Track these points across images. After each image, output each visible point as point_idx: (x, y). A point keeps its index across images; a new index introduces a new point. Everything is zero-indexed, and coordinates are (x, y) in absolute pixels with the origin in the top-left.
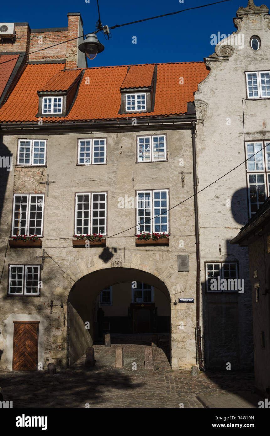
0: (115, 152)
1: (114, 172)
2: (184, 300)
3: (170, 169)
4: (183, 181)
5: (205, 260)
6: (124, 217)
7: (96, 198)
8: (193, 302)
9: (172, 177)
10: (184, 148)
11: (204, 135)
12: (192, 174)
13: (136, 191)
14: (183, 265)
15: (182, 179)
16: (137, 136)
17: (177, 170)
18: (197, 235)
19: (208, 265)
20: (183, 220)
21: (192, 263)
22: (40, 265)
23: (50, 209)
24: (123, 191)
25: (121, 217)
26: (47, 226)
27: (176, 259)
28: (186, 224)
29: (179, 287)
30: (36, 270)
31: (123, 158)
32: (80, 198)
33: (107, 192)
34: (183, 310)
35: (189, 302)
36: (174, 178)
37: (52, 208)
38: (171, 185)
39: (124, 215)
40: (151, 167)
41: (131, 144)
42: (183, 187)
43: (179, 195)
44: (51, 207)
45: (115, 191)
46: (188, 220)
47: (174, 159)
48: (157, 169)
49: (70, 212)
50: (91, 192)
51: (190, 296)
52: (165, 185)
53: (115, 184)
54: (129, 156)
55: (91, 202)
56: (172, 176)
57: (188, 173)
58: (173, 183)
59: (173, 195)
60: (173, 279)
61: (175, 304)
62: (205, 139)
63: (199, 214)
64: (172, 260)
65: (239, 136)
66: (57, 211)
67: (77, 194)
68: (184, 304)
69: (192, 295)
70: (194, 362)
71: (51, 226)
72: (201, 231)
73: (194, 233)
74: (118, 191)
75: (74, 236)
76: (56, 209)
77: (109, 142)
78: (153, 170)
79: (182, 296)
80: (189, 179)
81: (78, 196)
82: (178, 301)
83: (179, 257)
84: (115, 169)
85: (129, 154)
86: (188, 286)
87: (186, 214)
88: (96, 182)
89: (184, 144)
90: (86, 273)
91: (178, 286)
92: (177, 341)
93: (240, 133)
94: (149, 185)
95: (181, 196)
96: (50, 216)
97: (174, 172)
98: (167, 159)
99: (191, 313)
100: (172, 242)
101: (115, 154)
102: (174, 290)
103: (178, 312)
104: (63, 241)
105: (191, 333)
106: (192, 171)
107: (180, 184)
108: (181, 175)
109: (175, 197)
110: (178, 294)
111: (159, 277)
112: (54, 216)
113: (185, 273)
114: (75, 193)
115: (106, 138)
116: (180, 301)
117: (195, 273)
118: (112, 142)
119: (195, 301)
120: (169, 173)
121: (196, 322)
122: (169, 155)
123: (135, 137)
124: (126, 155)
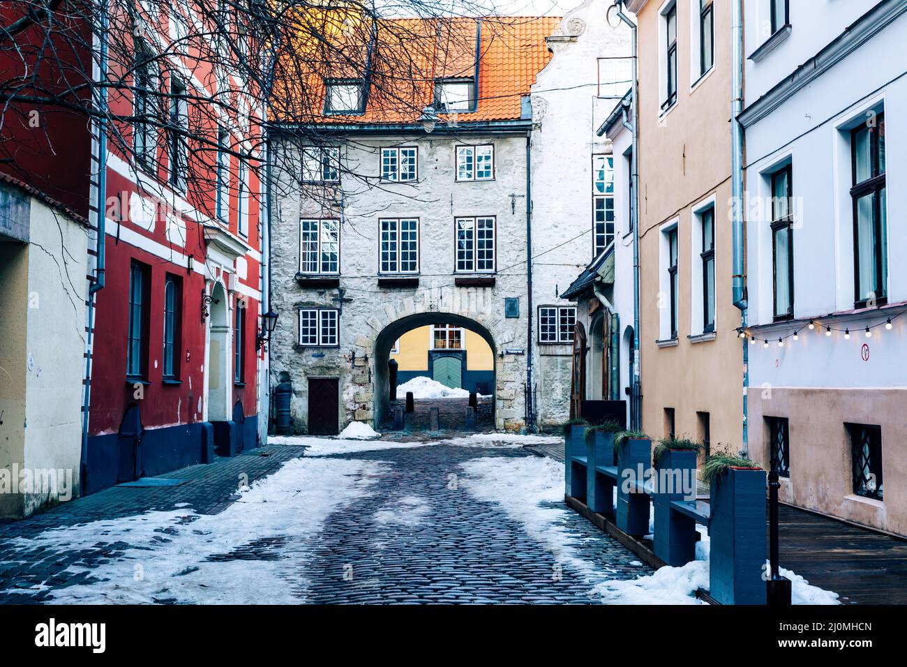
0: (428, 167)
1: (427, 193)
2: (512, 352)
3: (497, 190)
4: (513, 207)
5: (538, 304)
6: (440, 251)
7: (405, 226)
8: (523, 354)
9: (499, 202)
10: (516, 164)
11: (541, 144)
12: (526, 197)
13: (455, 217)
14: (511, 309)
15: (513, 204)
16: (456, 146)
17: (506, 191)
18: (530, 275)
19: (542, 310)
20: (513, 255)
21: (523, 308)
22: (338, 310)
23: (348, 239)
24: (439, 218)
25: (437, 250)
26: (345, 261)
27: (503, 302)
28: (516, 260)
29: (507, 337)
30: (333, 315)
31: (438, 174)
32: (385, 226)
33: (419, 218)
34: (510, 363)
35: (518, 354)
36: (503, 202)
37: (350, 237)
38: (499, 210)
39: (440, 247)
40: (474, 187)
41: (449, 156)
42: (513, 213)
43: (508, 224)
44: (348, 237)
45: (429, 218)
46: (518, 256)
47: (503, 178)
48: (481, 190)
49: (373, 244)
50: (399, 218)
51: (519, 346)
52: (491, 211)
53: (429, 209)
54: (447, 172)
55: (399, 231)
56: (499, 199)
57: (520, 196)
58: (502, 208)
59: (501, 223)
60: (500, 326)
61: (502, 356)
62: (543, 150)
63: (532, 247)
64: (498, 304)
65: (586, 148)
66: (357, 242)
67: (381, 221)
68: (513, 356)
69: (522, 346)
70: (522, 422)
71: (350, 261)
72: (534, 269)
73: (526, 272)
74: (433, 217)
75: (379, 275)
76: (356, 239)
77: (420, 153)
78: (476, 191)
79: (509, 347)
80: (521, 204)
81: (383, 223)
82: (505, 352)
83: (508, 300)
84: (429, 190)
85: (446, 169)
86: (517, 335)
87: (516, 247)
88: (405, 205)
89: (515, 158)
90: (394, 319)
91: (505, 334)
92: (504, 400)
93: (587, 143)
94: (471, 210)
95: (511, 225)
96: (347, 248)
97: (503, 194)
98: (494, 178)
99: (521, 367)
100: (499, 281)
101: (428, 169)
102: (501, 339)
103: (504, 365)
104: (365, 280)
105: (519, 390)
106: (525, 193)
107: (510, 210)
108: (511, 199)
109: (503, 226)
110: (506, 345)
111: (482, 324)
112: (352, 248)
113: (513, 320)
114: (379, 219)
115: (417, 147)
116: (507, 353)
117: (527, 319)
118: (425, 153)
119: (526, 353)
120: (496, 196)
121: (526, 377)
122: (496, 172)
123: (454, 147)
124: (442, 171)
